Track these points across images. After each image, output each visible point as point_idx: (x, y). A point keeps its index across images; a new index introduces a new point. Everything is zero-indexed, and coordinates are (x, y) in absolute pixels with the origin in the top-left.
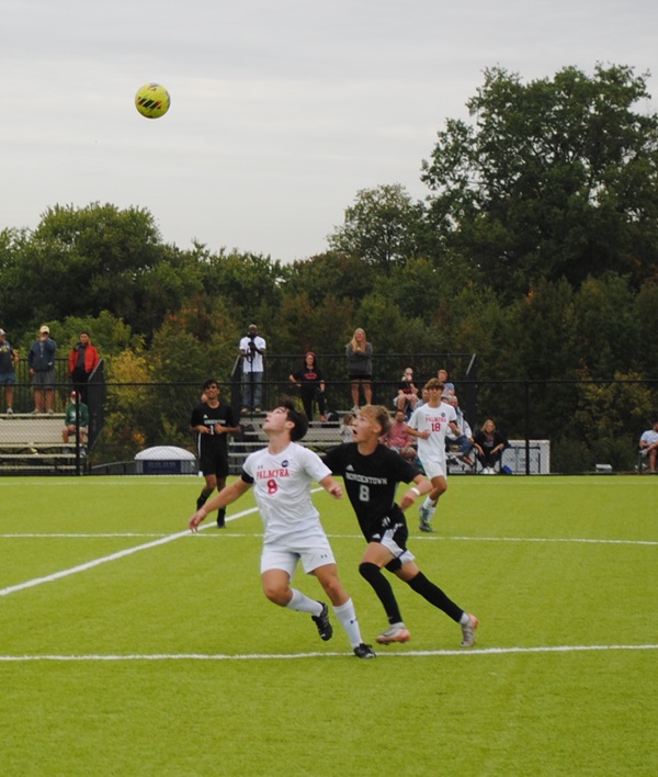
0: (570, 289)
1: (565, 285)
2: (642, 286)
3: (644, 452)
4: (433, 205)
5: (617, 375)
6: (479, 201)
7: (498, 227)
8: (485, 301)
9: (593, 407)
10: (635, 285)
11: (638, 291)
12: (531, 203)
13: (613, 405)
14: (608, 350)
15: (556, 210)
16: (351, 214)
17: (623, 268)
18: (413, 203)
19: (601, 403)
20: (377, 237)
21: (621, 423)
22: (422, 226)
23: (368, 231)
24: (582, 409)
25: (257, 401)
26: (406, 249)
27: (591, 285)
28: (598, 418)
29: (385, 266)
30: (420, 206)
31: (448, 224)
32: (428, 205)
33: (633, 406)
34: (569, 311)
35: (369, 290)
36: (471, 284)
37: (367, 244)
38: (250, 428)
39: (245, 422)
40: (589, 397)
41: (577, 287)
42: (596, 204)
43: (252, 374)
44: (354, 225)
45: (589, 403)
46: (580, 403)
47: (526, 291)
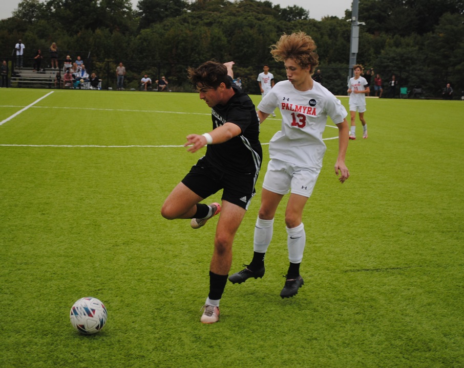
0: (92, 32)
1: (90, 31)
2: (113, 32)
3: (143, 84)
4: (47, 3)
5: (106, 60)
6: (62, 3)
7: (68, 12)
8: (64, 35)
9: (99, 70)
10: (111, 31)
11: (112, 34)
12: (79, 4)
13: (104, 69)
14: (103, 52)
15: (86, 7)
16: (20, 5)
17: (107, 26)
18: (40, 2)
19: (101, 68)
20: (28, 13)
21: (106, 75)
22: (43, 10)
23: (25, 11)
24: (95, 70)
25: (21, 64)
26: (37, 17)
27: (98, 31)
28: (100, 73)
29: (30, 22)
30: (43, 3)
31: (52, 10)
32: (45, 3)
33: (111, 69)
34: (91, 39)
35: (26, 29)
36: (59, 29)
37: (25, 15)
38: (18, 73)
39: (16, 71)
40: (97, 66)
41: (94, 32)
42: (99, 6)
43: (20, 56)
44: (21, 9)
45: (97, 68)
46: (94, 68)
47: (78, 32)
